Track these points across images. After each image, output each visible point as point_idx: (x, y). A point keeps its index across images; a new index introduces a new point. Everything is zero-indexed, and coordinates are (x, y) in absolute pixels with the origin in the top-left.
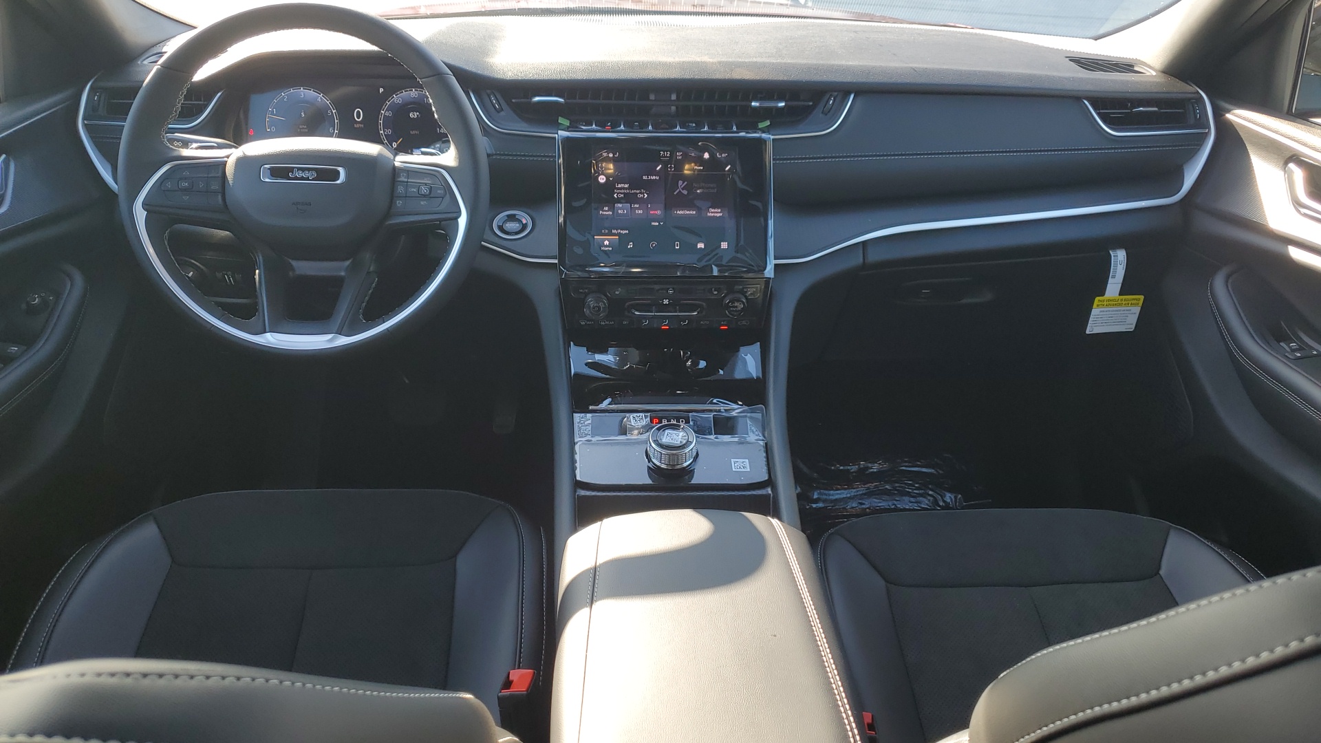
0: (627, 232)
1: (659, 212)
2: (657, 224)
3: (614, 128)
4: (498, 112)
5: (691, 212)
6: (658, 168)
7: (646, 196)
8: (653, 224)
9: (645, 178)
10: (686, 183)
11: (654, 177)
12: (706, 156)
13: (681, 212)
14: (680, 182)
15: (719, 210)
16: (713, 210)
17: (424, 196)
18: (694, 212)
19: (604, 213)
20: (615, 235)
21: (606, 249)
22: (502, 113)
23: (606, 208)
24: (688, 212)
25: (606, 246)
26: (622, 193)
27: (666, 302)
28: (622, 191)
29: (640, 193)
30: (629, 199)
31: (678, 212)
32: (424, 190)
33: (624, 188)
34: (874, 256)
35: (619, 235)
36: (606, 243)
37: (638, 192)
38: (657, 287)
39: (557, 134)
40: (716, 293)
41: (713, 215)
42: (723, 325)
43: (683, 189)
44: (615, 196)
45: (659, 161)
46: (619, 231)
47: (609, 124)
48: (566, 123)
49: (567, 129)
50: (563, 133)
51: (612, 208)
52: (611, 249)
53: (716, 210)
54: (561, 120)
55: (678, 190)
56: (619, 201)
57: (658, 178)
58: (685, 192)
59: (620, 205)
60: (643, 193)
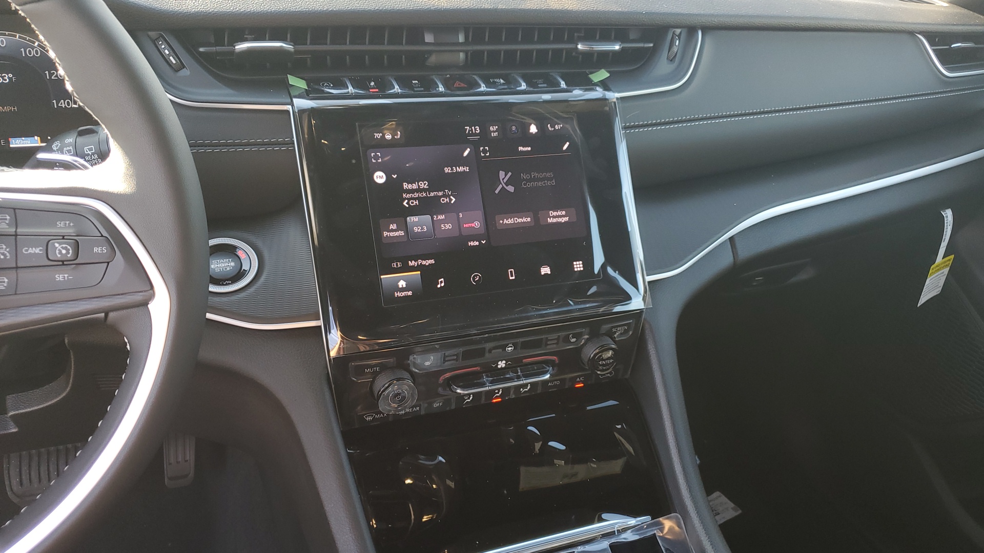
0: (432, 261)
1: (477, 224)
2: (477, 243)
3: (383, 89)
4: (177, 71)
5: (524, 220)
6: (466, 154)
7: (454, 200)
8: (472, 244)
9: (447, 170)
10: (510, 174)
11: (460, 169)
12: (533, 129)
13: (510, 221)
14: (502, 174)
15: (564, 213)
16: (555, 214)
17: (63, 263)
18: (529, 219)
19: (392, 234)
20: (413, 269)
21: (403, 294)
22: (185, 72)
23: (393, 226)
24: (520, 220)
25: (402, 290)
26: (415, 199)
27: (502, 364)
28: (416, 195)
29: (445, 196)
30: (427, 206)
31: (505, 221)
32: (61, 250)
33: (419, 190)
34: (746, 251)
35: (419, 268)
36: (402, 284)
37: (440, 194)
38: (488, 346)
39: (293, 106)
40: (573, 340)
41: (555, 220)
42: (579, 383)
43: (507, 184)
44: (405, 203)
45: (468, 143)
46: (420, 262)
47: (372, 84)
48: (302, 84)
49: (307, 95)
50: (302, 103)
51: (404, 226)
52: (410, 293)
53: (559, 213)
54: (293, 80)
55: (500, 186)
56: (413, 211)
57: (467, 169)
58: (511, 189)
59: (415, 219)
60: (449, 196)
